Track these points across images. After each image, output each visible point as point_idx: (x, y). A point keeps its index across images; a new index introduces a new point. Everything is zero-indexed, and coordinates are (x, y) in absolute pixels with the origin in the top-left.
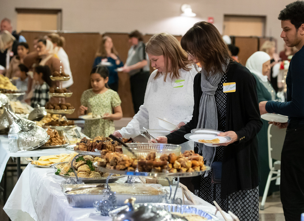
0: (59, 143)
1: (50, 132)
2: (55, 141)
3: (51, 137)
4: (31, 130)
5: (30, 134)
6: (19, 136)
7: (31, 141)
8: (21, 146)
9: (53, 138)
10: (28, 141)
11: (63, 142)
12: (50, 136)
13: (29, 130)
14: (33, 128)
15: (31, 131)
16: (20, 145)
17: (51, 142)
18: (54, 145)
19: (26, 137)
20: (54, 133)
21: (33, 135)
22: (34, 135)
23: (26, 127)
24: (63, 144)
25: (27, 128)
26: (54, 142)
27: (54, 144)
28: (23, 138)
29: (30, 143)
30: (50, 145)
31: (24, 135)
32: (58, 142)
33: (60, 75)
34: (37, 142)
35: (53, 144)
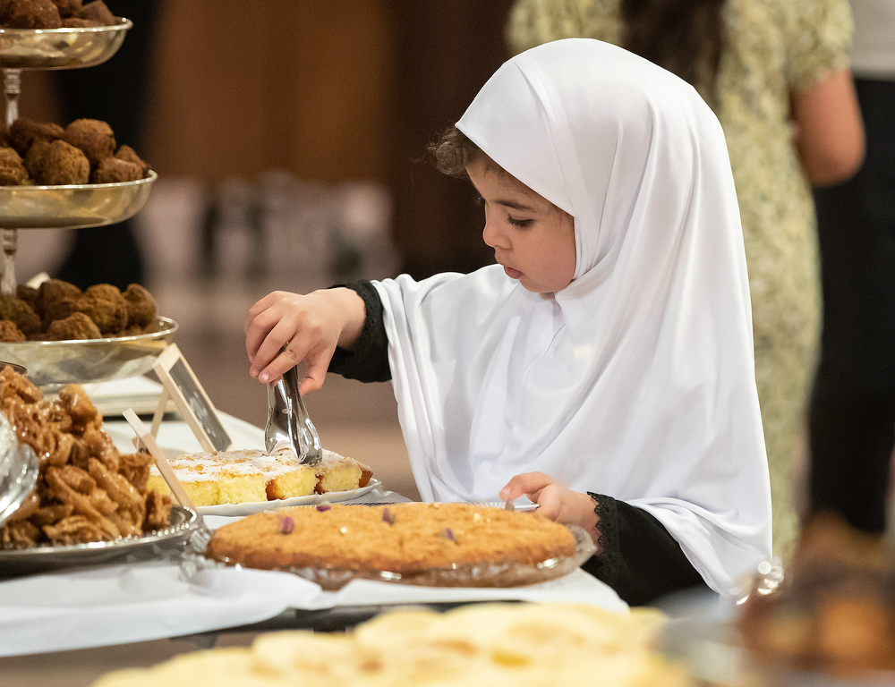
0: (121, 512)
2: (85, 501)
9: (59, 466)
12: (37, 452)
17: (49, 513)
18: (79, 536)
20: (67, 422)
24: (148, 528)
26: (76, 512)
27: (82, 523)
32: (111, 507)
35: (67, 525)
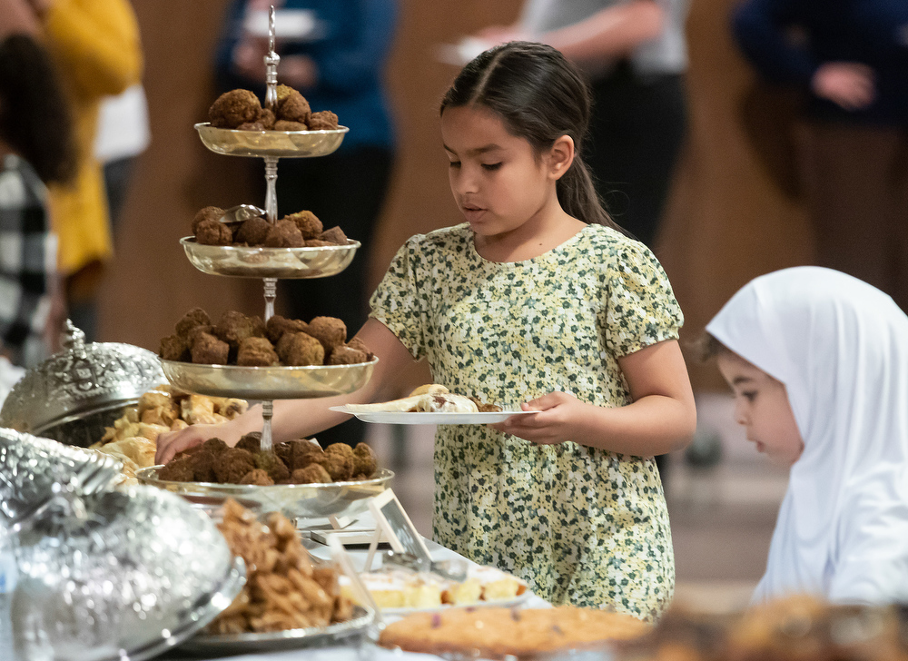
0: (312, 609)
1: (243, 531)
2: (283, 601)
3: (254, 568)
4: (110, 518)
5: (106, 550)
6: (26, 567)
7: (111, 606)
8: (38, 640)
9: (265, 574)
10: (90, 603)
11: (336, 605)
12: (247, 563)
13: (93, 525)
14: (122, 510)
15: (115, 526)
16: (30, 635)
17: (255, 609)
19: (78, 576)
20: (274, 541)
21: (125, 561)
22: (134, 557)
23: (70, 496)
24: (334, 620)
25: (79, 505)
26: (277, 609)
28: (50, 580)
29: (104, 618)
30: (250, 629)
31: (63, 560)
32: (304, 605)
33: (271, 118)
34: (157, 608)
35: (269, 618)
